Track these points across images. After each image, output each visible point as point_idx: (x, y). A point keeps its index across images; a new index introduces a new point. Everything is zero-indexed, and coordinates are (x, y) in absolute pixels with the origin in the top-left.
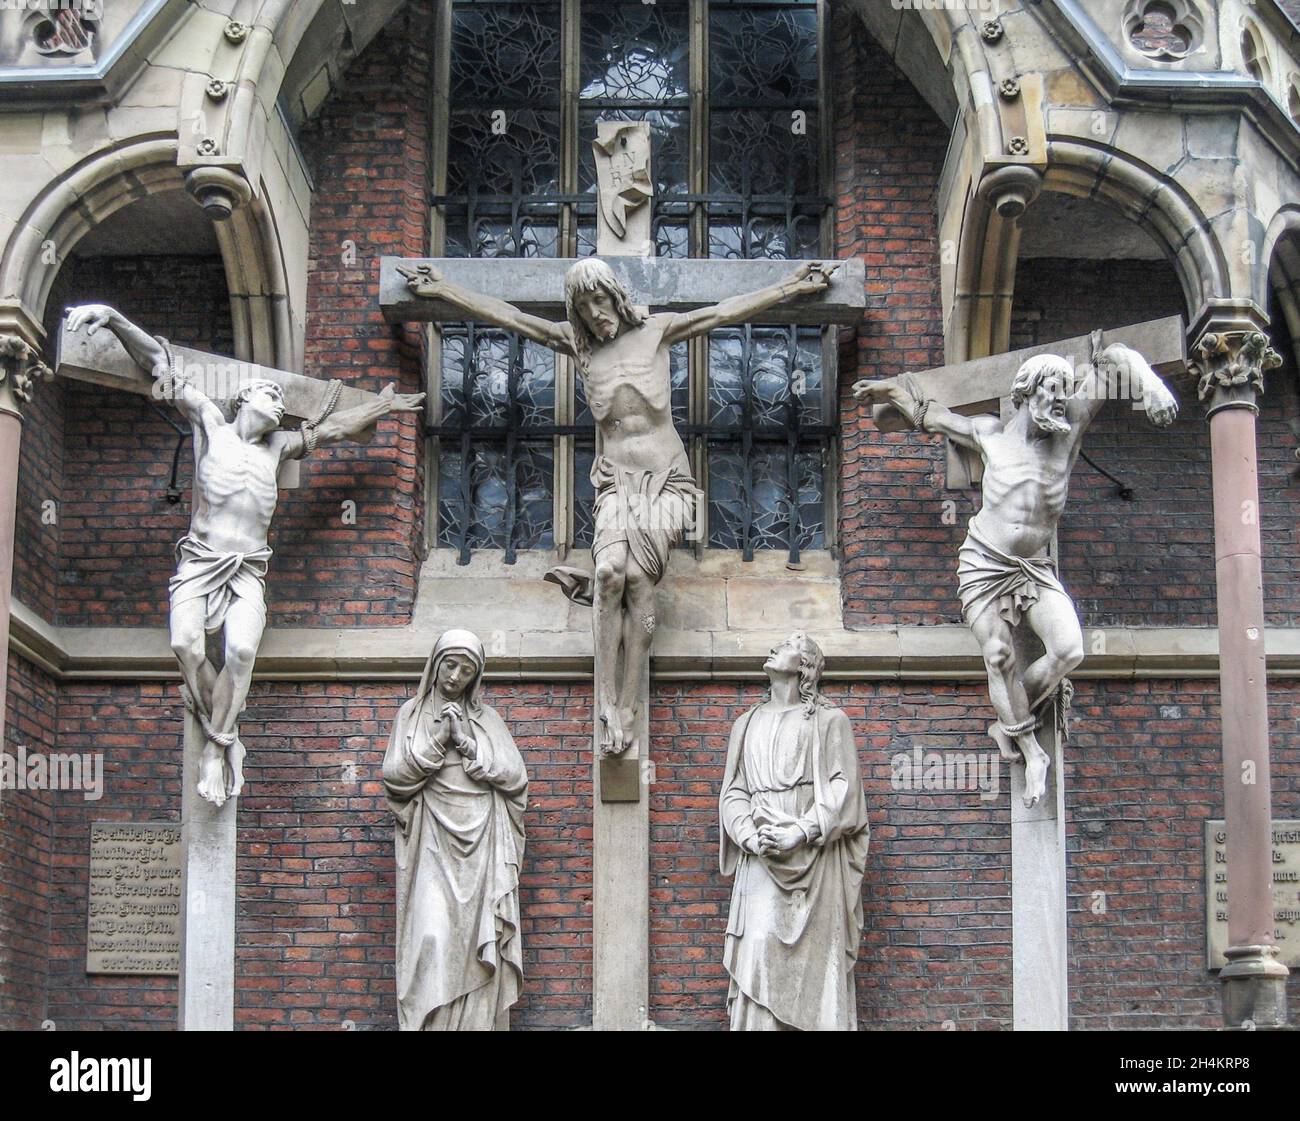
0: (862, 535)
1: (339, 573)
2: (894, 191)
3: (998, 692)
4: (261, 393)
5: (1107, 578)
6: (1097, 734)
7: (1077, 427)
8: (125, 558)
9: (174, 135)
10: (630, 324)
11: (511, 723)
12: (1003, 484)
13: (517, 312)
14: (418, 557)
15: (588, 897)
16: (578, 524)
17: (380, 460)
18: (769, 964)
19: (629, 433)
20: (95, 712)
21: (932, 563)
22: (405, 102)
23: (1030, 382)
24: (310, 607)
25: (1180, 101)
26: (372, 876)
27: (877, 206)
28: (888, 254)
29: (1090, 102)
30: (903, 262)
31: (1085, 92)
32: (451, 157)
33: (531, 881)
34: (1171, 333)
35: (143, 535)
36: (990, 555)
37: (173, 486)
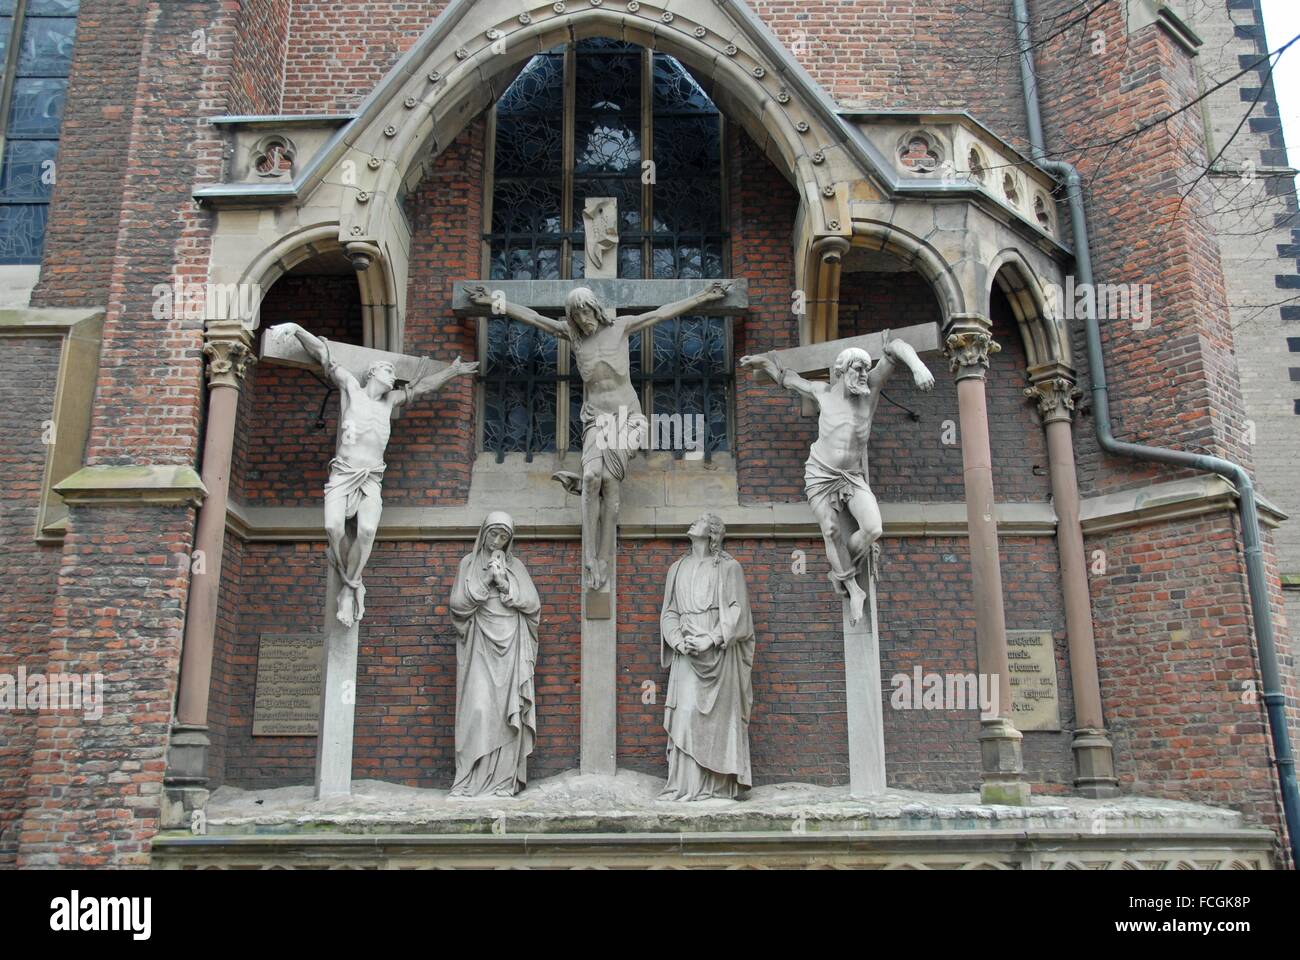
0: (750, 445)
1: (423, 472)
2: (766, 233)
3: (832, 552)
4: (382, 370)
5: (907, 472)
6: (903, 573)
7: (875, 389)
8: (288, 463)
9: (337, 223)
10: (604, 324)
11: (529, 568)
12: (830, 426)
13: (536, 314)
14: (472, 458)
15: (578, 681)
16: (572, 436)
17: (448, 401)
18: (693, 727)
19: (603, 390)
20: (266, 562)
21: (793, 462)
22: (468, 182)
23: (844, 365)
24: (403, 493)
25: (930, 197)
26: (439, 668)
27: (756, 242)
28: (763, 271)
29: (877, 199)
30: (772, 276)
31: (873, 193)
32: (494, 209)
33: (542, 671)
34: (929, 332)
35: (301, 448)
36: (823, 468)
37: (321, 418)
